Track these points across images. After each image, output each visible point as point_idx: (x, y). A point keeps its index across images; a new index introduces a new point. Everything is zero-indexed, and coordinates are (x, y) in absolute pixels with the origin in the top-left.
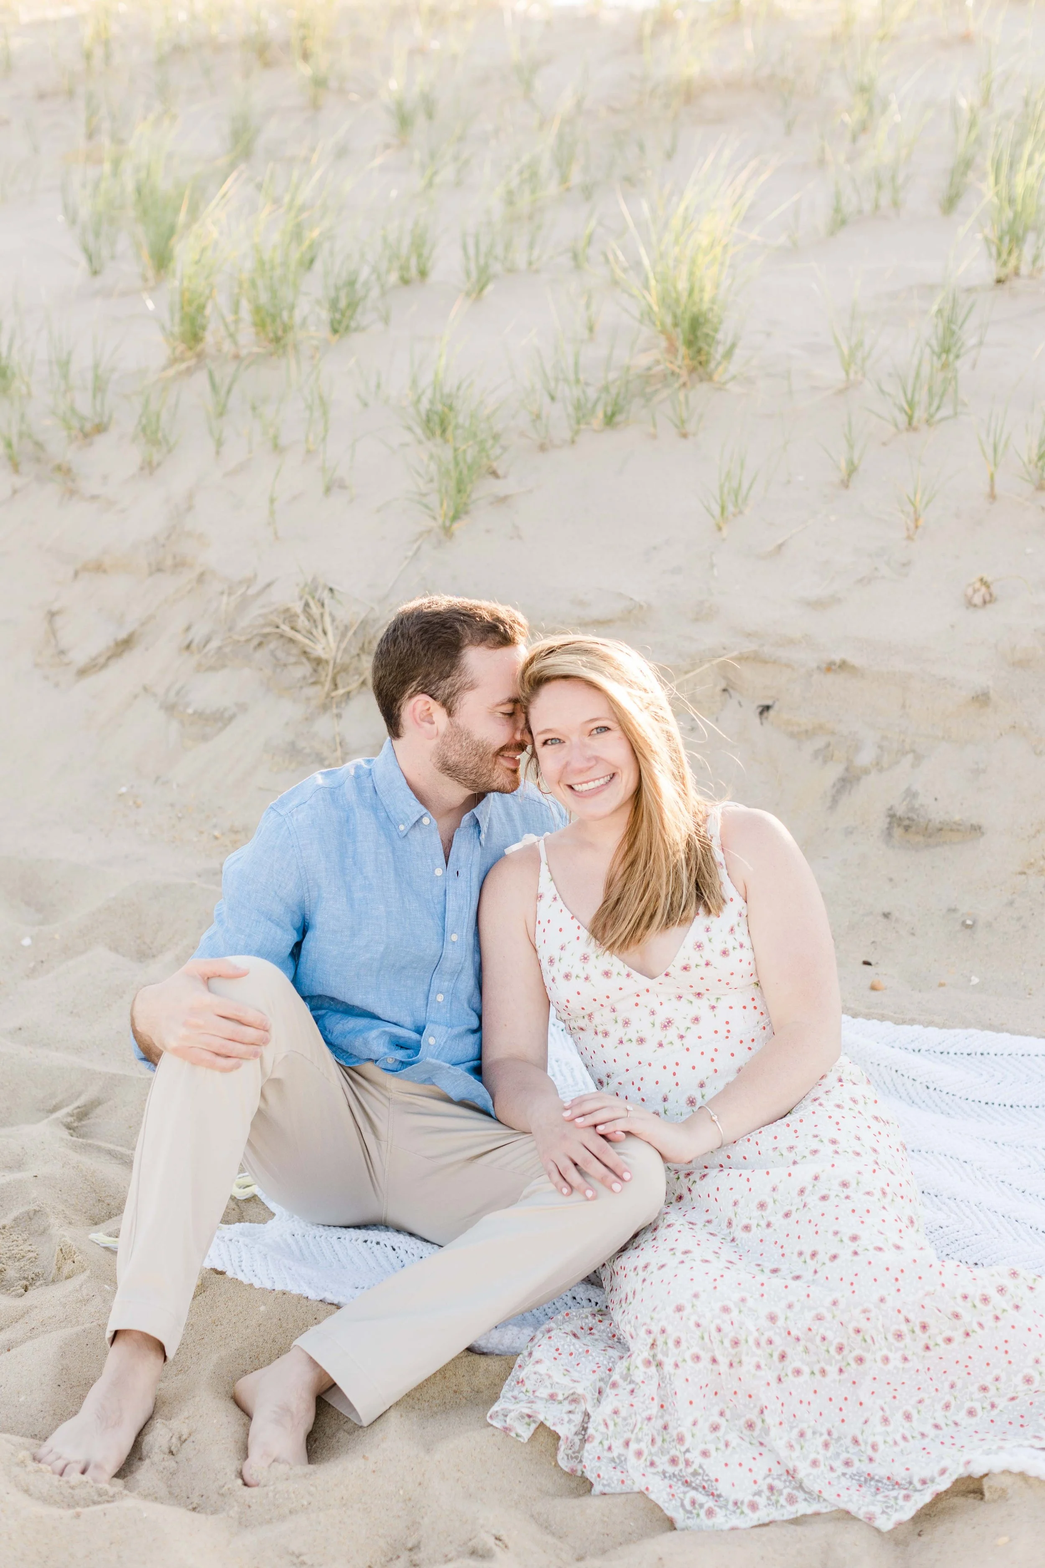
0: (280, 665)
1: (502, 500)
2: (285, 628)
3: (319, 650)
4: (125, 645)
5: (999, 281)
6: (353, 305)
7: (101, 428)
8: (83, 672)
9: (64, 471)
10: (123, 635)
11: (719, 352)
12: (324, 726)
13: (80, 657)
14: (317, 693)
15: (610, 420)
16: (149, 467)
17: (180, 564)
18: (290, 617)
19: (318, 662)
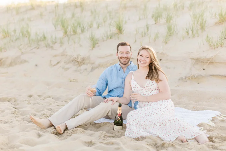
0: (75, 63)
1: (99, 46)
2: (75, 59)
3: (78, 61)
4: (58, 63)
5: (155, 23)
6: (84, 29)
7: (56, 43)
8: (54, 66)
9: (52, 47)
10: (58, 62)
11: (122, 31)
12: (79, 68)
13: (53, 64)
14: (78, 65)
15: (111, 38)
16: (61, 46)
17: (64, 55)
18: (76, 58)
19: (78, 62)
